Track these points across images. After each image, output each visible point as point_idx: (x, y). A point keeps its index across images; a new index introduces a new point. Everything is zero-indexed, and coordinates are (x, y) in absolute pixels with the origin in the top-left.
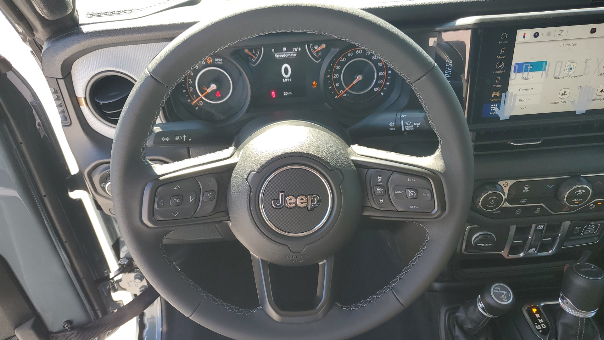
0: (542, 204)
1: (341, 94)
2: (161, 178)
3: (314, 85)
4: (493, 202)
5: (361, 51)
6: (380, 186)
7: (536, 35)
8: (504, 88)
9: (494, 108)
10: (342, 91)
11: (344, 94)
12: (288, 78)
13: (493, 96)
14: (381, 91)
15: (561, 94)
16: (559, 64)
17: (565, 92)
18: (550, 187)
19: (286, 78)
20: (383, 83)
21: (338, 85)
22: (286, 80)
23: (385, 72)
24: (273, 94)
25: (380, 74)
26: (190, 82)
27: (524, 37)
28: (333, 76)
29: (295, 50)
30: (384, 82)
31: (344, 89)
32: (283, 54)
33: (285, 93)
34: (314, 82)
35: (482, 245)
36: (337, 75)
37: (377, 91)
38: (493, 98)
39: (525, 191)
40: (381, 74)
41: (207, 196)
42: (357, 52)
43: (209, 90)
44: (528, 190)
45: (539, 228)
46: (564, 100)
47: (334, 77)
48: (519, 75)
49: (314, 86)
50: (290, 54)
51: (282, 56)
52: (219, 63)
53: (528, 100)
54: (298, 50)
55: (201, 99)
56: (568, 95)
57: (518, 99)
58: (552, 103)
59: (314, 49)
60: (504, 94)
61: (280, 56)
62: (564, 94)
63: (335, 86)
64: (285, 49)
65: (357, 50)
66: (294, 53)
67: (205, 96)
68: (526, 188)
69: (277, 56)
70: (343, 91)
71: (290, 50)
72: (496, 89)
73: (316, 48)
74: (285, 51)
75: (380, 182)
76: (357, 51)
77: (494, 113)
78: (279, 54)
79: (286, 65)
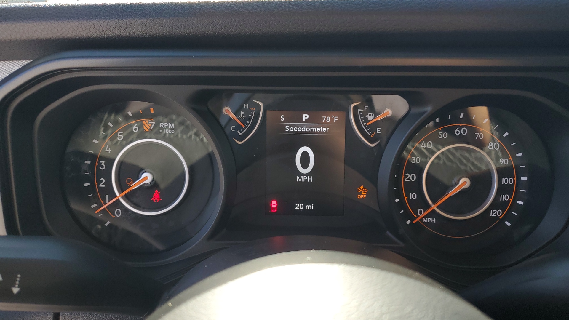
1: (419, 218)
3: (361, 193)
5: (464, 130)
10: (421, 211)
11: (425, 217)
12: (307, 175)
14: (505, 218)
19: (304, 175)
20: (509, 200)
21: (413, 196)
22: (303, 179)
23: (515, 179)
24: (273, 206)
25: (504, 181)
26: (102, 167)
28: (403, 177)
29: (326, 119)
30: (511, 199)
31: (426, 206)
32: (302, 126)
33: (299, 206)
34: (362, 187)
36: (413, 176)
37: (497, 217)
40: (506, 181)
42: (458, 132)
43: (135, 185)
47: (406, 180)
49: (361, 197)
50: (317, 127)
51: (299, 129)
52: (167, 131)
54: (332, 119)
55: (118, 204)
59: (366, 120)
61: (295, 129)
63: (408, 199)
64: (306, 116)
65: (456, 127)
66: (323, 127)
67: (127, 197)
69: (289, 129)
70: (424, 211)
71: (315, 118)
73: (370, 118)
74: (307, 121)
76: (457, 130)
78: (294, 126)
79: (305, 149)
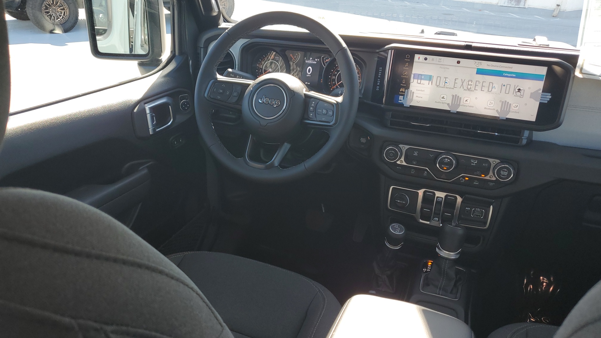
0: (427, 168)
1: (334, 87)
2: (218, 79)
3: (322, 81)
4: (391, 155)
6: (312, 107)
7: (426, 59)
8: (407, 87)
9: (401, 98)
13: (400, 91)
15: (441, 98)
16: (439, 78)
17: (444, 97)
18: (431, 156)
21: (333, 82)
22: (308, 75)
27: (419, 59)
33: (306, 83)
35: (399, 201)
36: (334, 77)
38: (401, 92)
39: (415, 155)
41: (234, 94)
44: (417, 154)
45: (439, 200)
46: (444, 102)
47: (332, 78)
48: (416, 81)
50: (313, 62)
51: (309, 62)
52: (277, 59)
53: (422, 97)
54: (317, 60)
56: (445, 99)
57: (415, 95)
58: (436, 102)
60: (406, 90)
62: (443, 98)
64: (311, 59)
66: (315, 62)
68: (416, 153)
69: (306, 62)
71: (314, 60)
72: (403, 87)
74: (311, 60)
75: (313, 105)
77: (401, 102)
79: (310, 67)
